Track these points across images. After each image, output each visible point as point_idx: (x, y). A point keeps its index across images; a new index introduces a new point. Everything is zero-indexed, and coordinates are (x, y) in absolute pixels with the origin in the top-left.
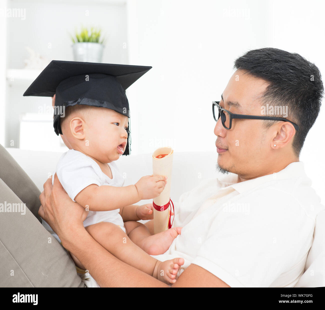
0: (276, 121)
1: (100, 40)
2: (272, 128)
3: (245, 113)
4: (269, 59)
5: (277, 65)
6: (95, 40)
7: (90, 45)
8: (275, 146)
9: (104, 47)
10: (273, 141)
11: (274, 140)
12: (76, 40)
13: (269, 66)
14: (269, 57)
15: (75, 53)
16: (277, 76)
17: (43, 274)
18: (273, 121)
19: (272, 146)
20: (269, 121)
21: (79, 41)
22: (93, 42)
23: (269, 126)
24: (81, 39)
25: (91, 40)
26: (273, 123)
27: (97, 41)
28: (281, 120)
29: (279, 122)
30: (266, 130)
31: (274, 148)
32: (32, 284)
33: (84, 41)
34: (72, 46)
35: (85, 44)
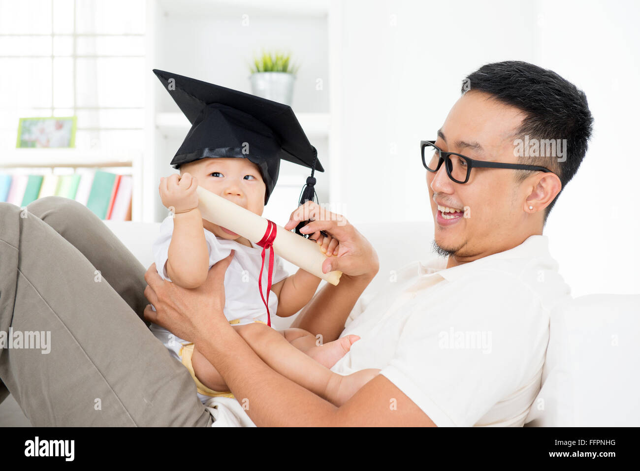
0: (533, 172)
1: (290, 67)
2: (526, 182)
3: (489, 160)
4: (521, 77)
5: (537, 87)
6: (280, 68)
7: (275, 76)
8: (531, 208)
9: (295, 78)
10: (527, 202)
11: (527, 200)
12: (255, 69)
13: (525, 88)
14: (521, 75)
15: (254, 86)
16: (538, 105)
17: (145, 400)
18: (529, 171)
19: (526, 208)
20: (524, 171)
21: (259, 71)
22: (278, 71)
23: (523, 178)
24: (261, 68)
25: (275, 68)
26: (529, 174)
27: (284, 70)
28: (540, 171)
29: (538, 172)
30: (518, 184)
31: (529, 211)
32: (129, 415)
33: (266, 70)
34: (250, 78)
35: (267, 75)
